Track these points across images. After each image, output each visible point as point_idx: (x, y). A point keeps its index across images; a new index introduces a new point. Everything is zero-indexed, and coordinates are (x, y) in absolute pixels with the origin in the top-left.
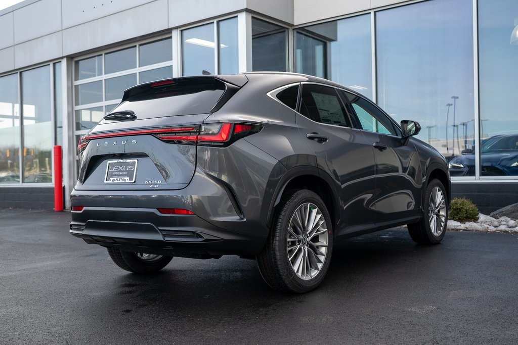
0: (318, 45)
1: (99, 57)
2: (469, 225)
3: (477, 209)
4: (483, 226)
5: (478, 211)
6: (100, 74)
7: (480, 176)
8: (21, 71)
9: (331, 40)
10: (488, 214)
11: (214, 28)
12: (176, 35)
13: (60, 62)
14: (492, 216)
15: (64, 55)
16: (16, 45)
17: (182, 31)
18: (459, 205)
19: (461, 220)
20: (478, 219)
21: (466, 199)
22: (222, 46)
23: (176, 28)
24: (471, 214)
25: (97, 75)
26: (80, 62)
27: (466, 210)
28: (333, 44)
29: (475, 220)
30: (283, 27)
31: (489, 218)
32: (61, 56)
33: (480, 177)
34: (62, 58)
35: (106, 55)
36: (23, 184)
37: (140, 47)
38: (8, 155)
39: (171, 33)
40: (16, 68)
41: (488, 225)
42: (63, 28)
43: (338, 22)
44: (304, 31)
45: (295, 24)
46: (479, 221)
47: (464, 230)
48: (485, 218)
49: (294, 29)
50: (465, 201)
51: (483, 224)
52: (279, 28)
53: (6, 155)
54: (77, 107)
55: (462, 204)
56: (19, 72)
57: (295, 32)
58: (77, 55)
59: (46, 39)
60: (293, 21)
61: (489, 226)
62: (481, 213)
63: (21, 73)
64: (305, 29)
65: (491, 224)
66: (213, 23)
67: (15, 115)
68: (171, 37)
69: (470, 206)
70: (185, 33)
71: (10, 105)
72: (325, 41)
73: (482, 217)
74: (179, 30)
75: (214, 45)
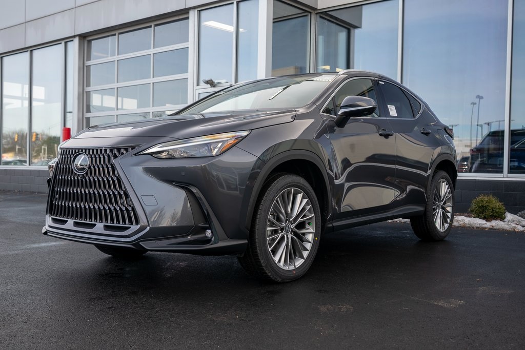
0: (342, 31)
1: (112, 37)
2: (496, 224)
3: (504, 208)
4: (510, 225)
5: (505, 210)
6: (113, 55)
7: (508, 173)
8: (31, 49)
9: (355, 27)
10: (515, 213)
11: (233, 9)
12: (193, 15)
13: (72, 40)
14: (520, 216)
15: (76, 34)
16: (27, 22)
17: (200, 11)
18: (485, 202)
19: (487, 219)
20: (505, 218)
21: (493, 196)
22: (241, 30)
23: (194, 8)
24: (497, 213)
25: (109, 55)
26: (93, 42)
27: (492, 208)
28: (357, 31)
29: (502, 218)
30: (306, 11)
31: (516, 217)
32: (73, 35)
33: (509, 175)
34: (74, 36)
35: (120, 35)
36: (30, 166)
37: (156, 27)
38: (16, 140)
39: (188, 13)
40: (27, 46)
41: (516, 224)
42: (76, 6)
43: (364, 7)
44: (327, 15)
45: (318, 8)
46: (506, 220)
47: (490, 229)
48: (512, 217)
49: (317, 14)
50: (492, 199)
51: (510, 223)
52: (302, 12)
53: (14, 139)
54: (87, 88)
55: (489, 202)
56: (29, 50)
57: (318, 16)
58: (90, 34)
59: (59, 17)
60: (317, 4)
61: (516, 226)
62: (509, 212)
63: (31, 51)
64: (329, 14)
65: (518, 223)
66: (233, 3)
67: (24, 96)
68: (188, 18)
69: (496, 204)
70: (203, 13)
71: (20, 85)
72: (349, 27)
73: (509, 216)
74: (196, 10)
75: (232, 29)
